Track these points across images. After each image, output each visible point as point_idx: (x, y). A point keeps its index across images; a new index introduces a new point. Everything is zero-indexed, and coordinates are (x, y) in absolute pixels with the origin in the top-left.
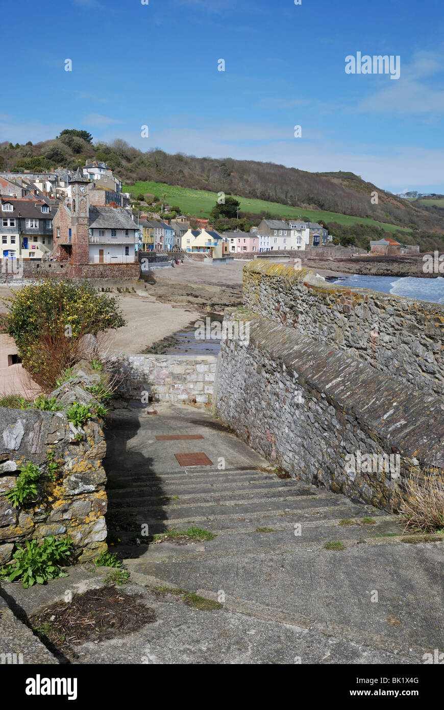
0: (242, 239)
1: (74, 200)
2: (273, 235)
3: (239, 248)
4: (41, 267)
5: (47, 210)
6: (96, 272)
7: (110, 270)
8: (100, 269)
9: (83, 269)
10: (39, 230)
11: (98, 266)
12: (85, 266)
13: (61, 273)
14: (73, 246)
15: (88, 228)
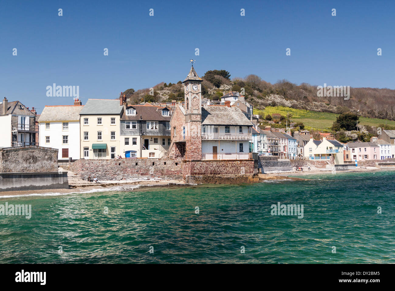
0: (363, 148)
3: (360, 157)
4: (156, 164)
5: (167, 113)
6: (209, 168)
7: (224, 167)
8: (213, 165)
9: (196, 165)
10: (159, 132)
11: (211, 163)
12: (198, 162)
13: (176, 170)
14: (186, 143)
15: (200, 125)
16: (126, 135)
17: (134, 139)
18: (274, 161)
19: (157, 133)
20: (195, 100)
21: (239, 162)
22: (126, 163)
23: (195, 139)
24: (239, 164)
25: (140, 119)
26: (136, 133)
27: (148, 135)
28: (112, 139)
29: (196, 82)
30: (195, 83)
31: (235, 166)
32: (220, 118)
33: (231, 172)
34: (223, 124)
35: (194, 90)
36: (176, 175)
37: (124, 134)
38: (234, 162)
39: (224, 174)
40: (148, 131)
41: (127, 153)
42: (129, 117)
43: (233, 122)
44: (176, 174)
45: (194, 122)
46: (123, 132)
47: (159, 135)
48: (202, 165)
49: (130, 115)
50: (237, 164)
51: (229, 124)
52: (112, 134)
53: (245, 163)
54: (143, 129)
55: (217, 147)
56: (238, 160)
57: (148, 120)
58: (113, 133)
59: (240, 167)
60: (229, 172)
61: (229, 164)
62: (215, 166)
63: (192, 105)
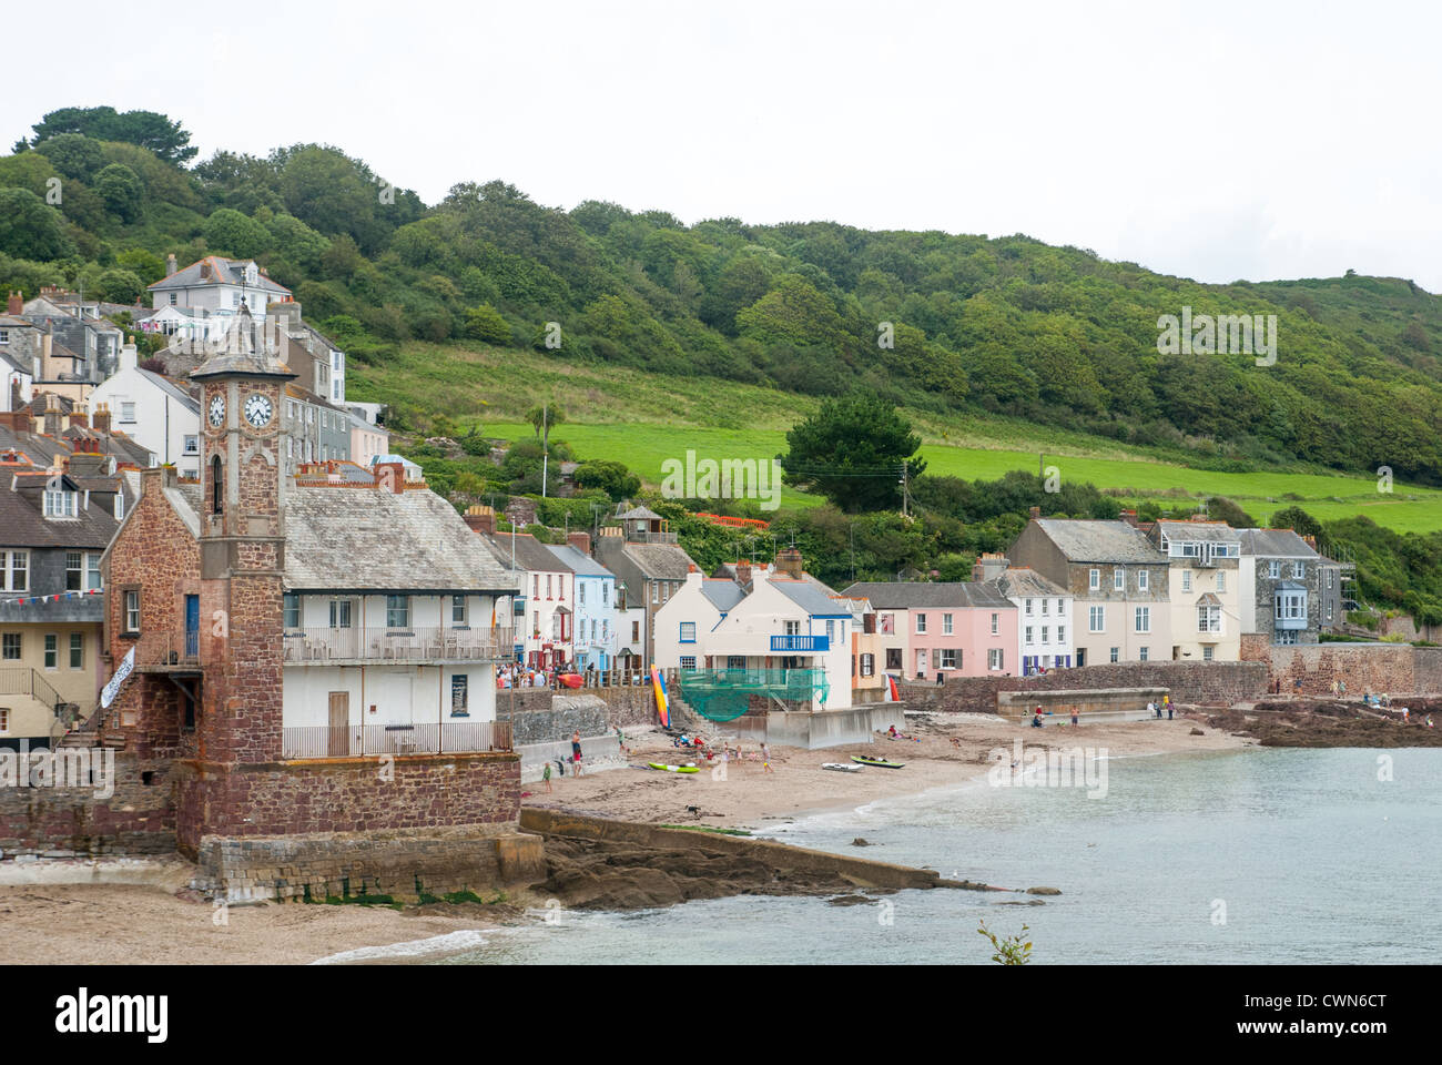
0: (935, 616)
1: (217, 459)
2: (1082, 591)
3: (921, 659)
5: (69, 502)
6: (315, 802)
7: (382, 794)
8: (332, 787)
9: (253, 787)
10: (33, 602)
11: (326, 774)
12: (264, 774)
13: (142, 808)
14: (205, 677)
15: (278, 592)
18: (536, 712)
19: (25, 608)
20: (256, 469)
21: (452, 769)
23: (256, 660)
24: (452, 779)
29: (261, 382)
30: (256, 387)
31: (433, 788)
32: (362, 551)
33: (413, 817)
34: (383, 585)
35: (253, 421)
36: (145, 832)
38: (432, 769)
39: (384, 830)
43: (425, 572)
44: (143, 828)
45: (249, 581)
47: (33, 619)
48: (281, 787)
50: (442, 777)
51: (412, 585)
53: (478, 774)
55: (348, 693)
56: (448, 760)
59: (456, 790)
60: (404, 820)
61: (407, 777)
62: (345, 793)
63: (243, 497)
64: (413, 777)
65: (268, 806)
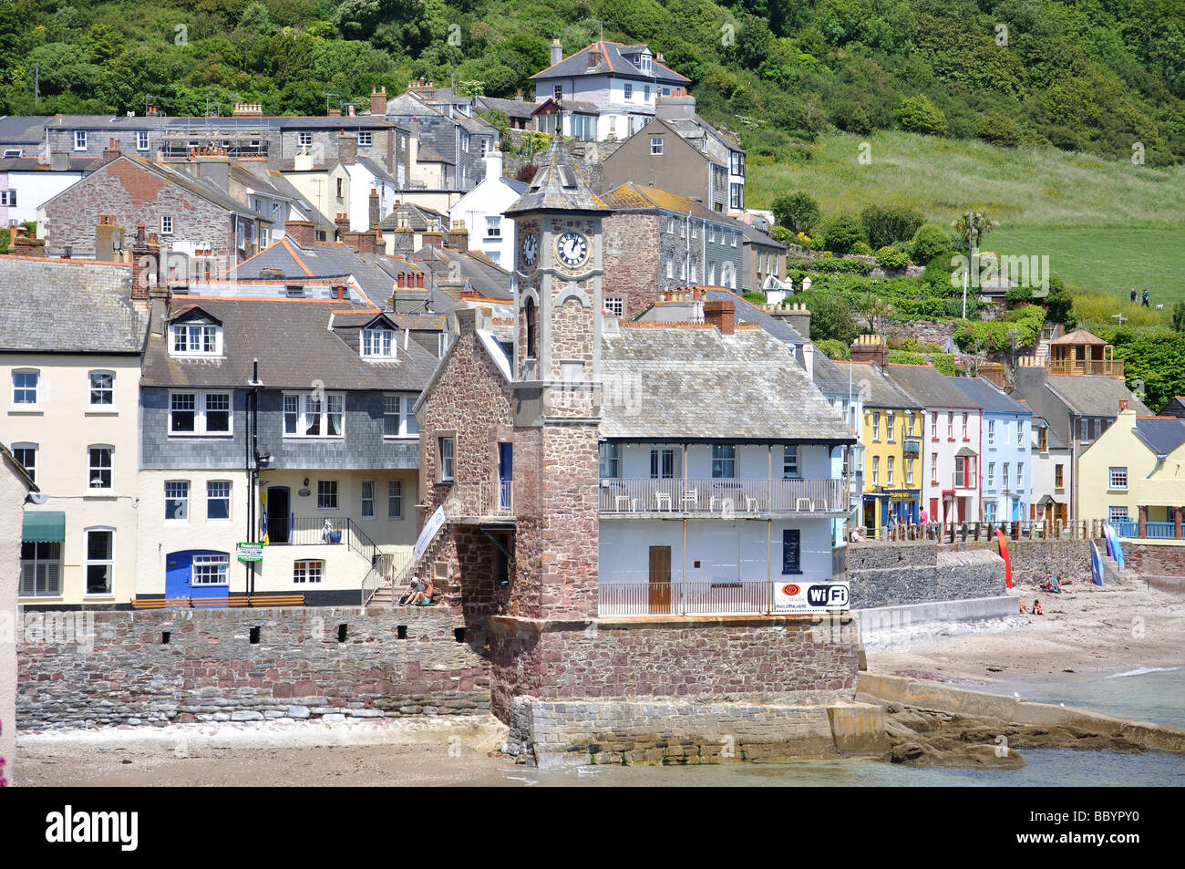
1: (530, 301)
4: (354, 639)
5: (387, 344)
6: (633, 663)
7: (705, 656)
8: (650, 648)
9: (566, 646)
10: (350, 448)
11: (644, 635)
12: (578, 633)
13: (455, 667)
14: (518, 529)
15: (594, 442)
16: (174, 466)
17: (219, 487)
19: (340, 454)
20: (570, 311)
21: (782, 631)
22: (198, 630)
23: (569, 512)
24: (781, 642)
25: (251, 383)
26: (229, 454)
27: (289, 466)
28: (93, 485)
29: (575, 218)
30: (570, 224)
31: (759, 652)
32: (686, 396)
33: (739, 682)
34: (707, 434)
35: (567, 260)
36: (457, 691)
37: (164, 460)
38: (759, 631)
39: (707, 695)
40: (291, 445)
41: (178, 561)
42: (187, 367)
43: (753, 418)
44: (455, 687)
45: (562, 429)
46: (157, 448)
47: (349, 467)
48: (597, 646)
49: (189, 354)
50: (769, 640)
51: (737, 434)
52: (94, 462)
53: (810, 636)
54: (264, 434)
55: (669, 548)
56: (778, 623)
57: (290, 384)
58: (100, 456)
59: (785, 654)
60: (730, 685)
61: (732, 639)
62: (665, 654)
63: (557, 341)
64: (738, 638)
65: (583, 666)
